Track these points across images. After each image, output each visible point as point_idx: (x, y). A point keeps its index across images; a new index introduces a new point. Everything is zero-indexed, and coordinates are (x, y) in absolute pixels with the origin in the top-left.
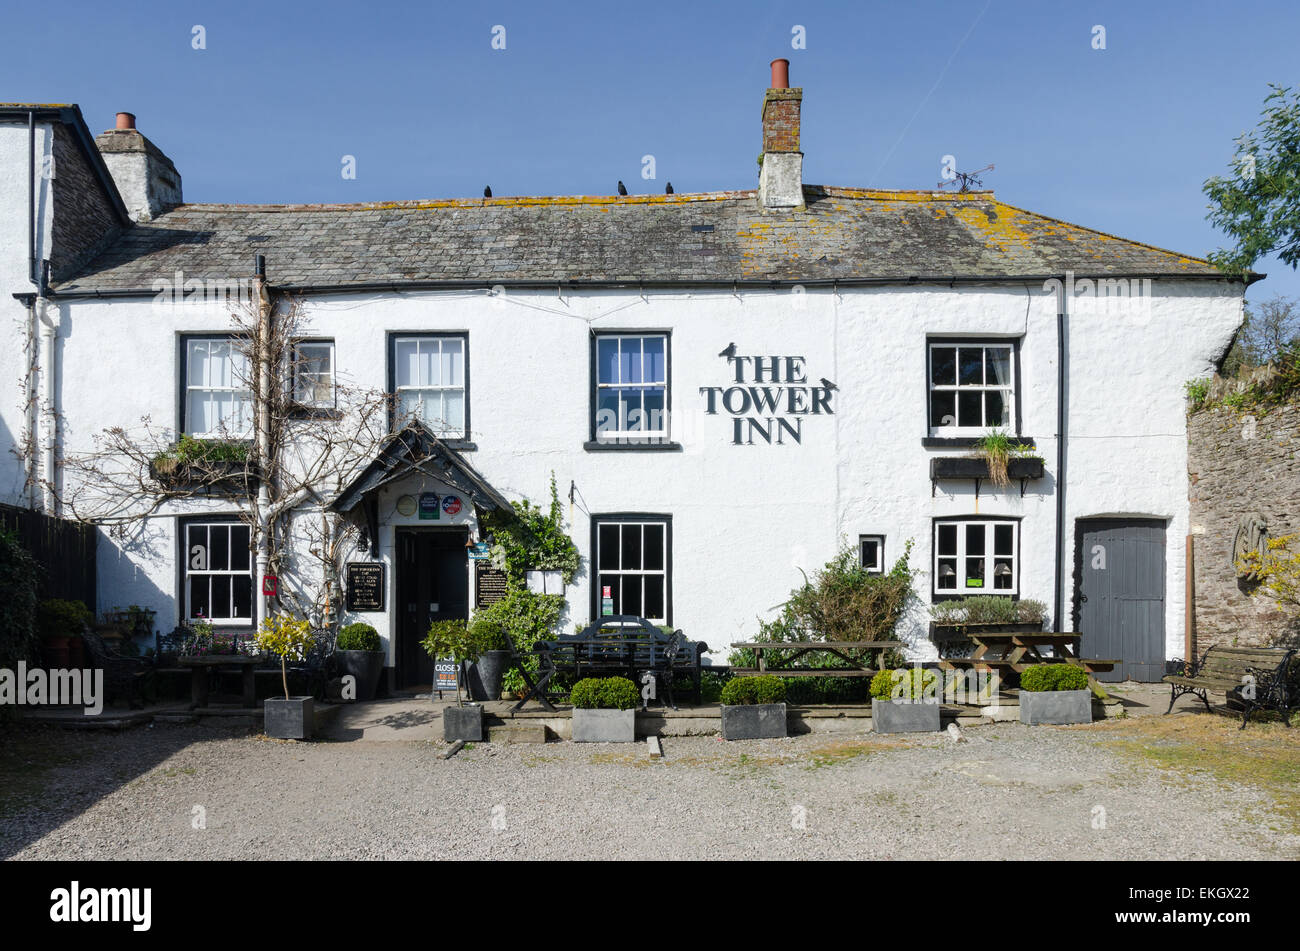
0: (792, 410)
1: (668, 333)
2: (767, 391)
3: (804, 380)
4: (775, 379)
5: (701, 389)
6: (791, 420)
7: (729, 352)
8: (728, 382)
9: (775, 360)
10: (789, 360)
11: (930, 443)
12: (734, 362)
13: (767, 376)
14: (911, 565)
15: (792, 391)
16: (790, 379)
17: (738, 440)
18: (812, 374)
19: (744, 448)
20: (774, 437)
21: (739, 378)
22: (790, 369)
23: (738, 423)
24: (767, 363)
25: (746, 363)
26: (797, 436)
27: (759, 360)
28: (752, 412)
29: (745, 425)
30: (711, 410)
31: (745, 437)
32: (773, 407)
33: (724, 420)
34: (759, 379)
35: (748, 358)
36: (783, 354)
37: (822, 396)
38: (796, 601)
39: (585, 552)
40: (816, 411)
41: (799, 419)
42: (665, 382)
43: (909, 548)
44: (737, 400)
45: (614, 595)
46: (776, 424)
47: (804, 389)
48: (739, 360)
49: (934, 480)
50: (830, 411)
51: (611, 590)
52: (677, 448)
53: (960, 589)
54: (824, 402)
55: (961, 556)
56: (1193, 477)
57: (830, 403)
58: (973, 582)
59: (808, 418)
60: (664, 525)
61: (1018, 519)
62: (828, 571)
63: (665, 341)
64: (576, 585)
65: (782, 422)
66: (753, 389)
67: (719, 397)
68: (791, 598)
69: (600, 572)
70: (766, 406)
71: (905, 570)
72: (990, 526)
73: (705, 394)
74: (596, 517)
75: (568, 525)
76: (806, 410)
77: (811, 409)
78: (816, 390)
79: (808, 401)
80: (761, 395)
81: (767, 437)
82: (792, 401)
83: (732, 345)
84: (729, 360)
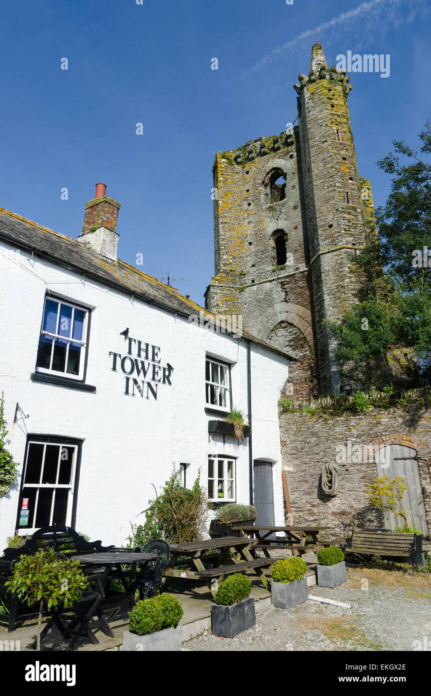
0: (154, 379)
1: (90, 310)
2: (143, 363)
3: (159, 362)
4: (147, 358)
5: (110, 353)
6: (153, 384)
7: (125, 333)
8: (124, 353)
9: (147, 345)
10: (154, 347)
11: (209, 411)
12: (127, 341)
13: (143, 354)
14: (201, 485)
15: (154, 366)
16: (153, 360)
17: (127, 393)
18: (164, 358)
19: (129, 397)
20: (145, 395)
21: (130, 353)
22: (154, 354)
23: (128, 379)
24: (143, 346)
25: (133, 343)
26: (155, 395)
27: (140, 343)
28: (135, 375)
29: (131, 382)
30: (114, 369)
31: (130, 391)
32: (145, 373)
33: (120, 376)
34: (139, 355)
35: (135, 340)
36: (151, 343)
37: (167, 373)
38: (152, 509)
39: (19, 469)
40: (164, 382)
41: (156, 385)
42: (84, 341)
43: (199, 473)
44: (128, 365)
45: (31, 507)
46: (146, 385)
47: (160, 367)
48: (130, 340)
49: (210, 432)
50: (170, 383)
51: (29, 501)
52: (91, 389)
53: (216, 499)
54: (168, 377)
55: (216, 478)
56: (283, 443)
57: (171, 378)
58: (221, 494)
59: (160, 385)
60: (76, 447)
61: (235, 458)
62: (167, 486)
63: (87, 315)
64: (8, 497)
65: (149, 385)
66: (136, 360)
67: (119, 361)
68: (149, 507)
69: (26, 485)
70: (142, 372)
71: (198, 486)
72: (226, 461)
73: (112, 356)
74: (30, 437)
75: (9, 442)
76: (160, 380)
77: (162, 380)
78: (164, 369)
79: (161, 375)
80: (140, 365)
81: (141, 392)
82: (154, 373)
83: (128, 329)
84: (125, 339)
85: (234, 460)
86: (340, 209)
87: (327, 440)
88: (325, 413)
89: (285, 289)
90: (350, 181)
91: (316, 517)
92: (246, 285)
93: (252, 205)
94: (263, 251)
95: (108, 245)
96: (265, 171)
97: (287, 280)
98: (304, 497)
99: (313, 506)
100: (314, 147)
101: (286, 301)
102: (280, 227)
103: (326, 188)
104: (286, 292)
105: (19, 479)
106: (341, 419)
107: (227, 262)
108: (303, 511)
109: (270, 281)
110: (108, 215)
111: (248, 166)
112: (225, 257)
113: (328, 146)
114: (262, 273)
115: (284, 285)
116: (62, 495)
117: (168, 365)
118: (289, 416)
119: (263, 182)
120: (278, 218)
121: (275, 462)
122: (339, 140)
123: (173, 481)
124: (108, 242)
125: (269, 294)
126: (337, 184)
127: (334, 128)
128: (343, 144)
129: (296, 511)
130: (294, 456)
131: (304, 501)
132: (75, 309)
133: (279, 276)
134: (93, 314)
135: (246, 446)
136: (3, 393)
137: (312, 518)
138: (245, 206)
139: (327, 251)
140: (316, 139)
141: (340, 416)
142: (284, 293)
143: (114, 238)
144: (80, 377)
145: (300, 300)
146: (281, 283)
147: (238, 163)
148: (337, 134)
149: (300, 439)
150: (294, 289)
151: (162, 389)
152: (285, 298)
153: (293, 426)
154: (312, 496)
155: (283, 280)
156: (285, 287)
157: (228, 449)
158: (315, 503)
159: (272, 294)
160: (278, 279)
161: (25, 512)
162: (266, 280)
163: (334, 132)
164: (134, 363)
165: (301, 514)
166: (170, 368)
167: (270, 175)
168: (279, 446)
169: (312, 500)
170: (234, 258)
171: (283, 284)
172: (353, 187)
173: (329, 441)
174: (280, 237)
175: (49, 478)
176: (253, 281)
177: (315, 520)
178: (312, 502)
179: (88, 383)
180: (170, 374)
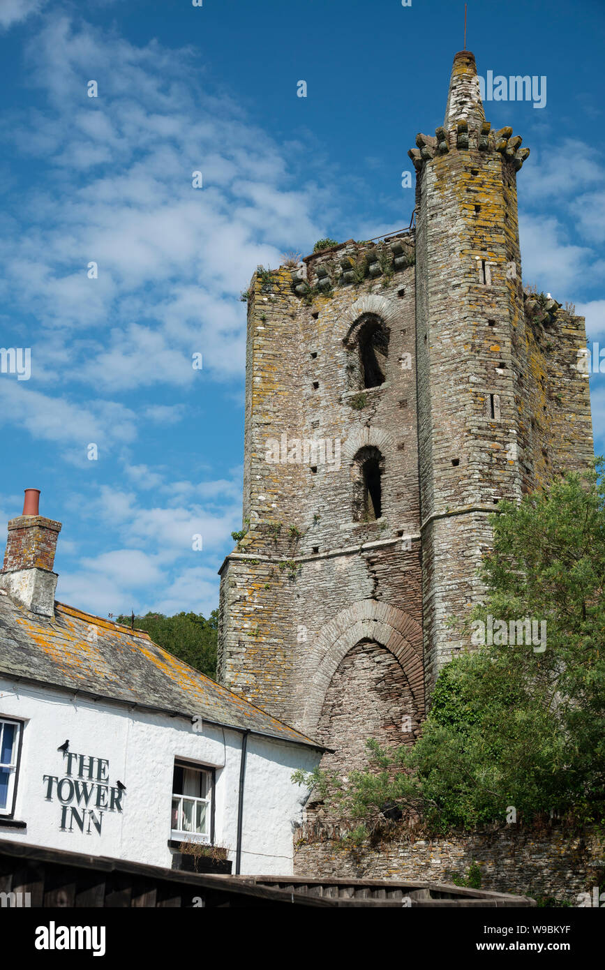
0: (98, 804)
1: (22, 723)
2: (84, 785)
3: (107, 780)
4: (90, 776)
5: (44, 777)
6: (97, 812)
7: (64, 748)
8: (62, 775)
9: (91, 759)
10: (100, 761)
11: (172, 845)
12: (67, 758)
13: (86, 773)
15: (99, 788)
16: (99, 778)
17: (63, 826)
18: (114, 775)
19: (66, 833)
20: (86, 827)
21: (69, 772)
22: (101, 771)
23: (64, 809)
24: (87, 762)
25: (73, 759)
26: (98, 826)
27: (82, 757)
28: (74, 803)
29: (69, 813)
30: (49, 796)
31: (67, 825)
32: (87, 799)
33: (56, 805)
34: (81, 774)
35: (76, 755)
36: (97, 756)
37: (116, 795)
40: (112, 807)
41: (101, 813)
42: (14, 764)
44: (66, 790)
46: (87, 815)
47: (107, 788)
48: (70, 756)
50: (120, 809)
52: (21, 826)
54: (118, 801)
57: (121, 802)
59: (107, 813)
63: (19, 729)
65: (91, 814)
66: (76, 782)
67: (55, 786)
70: (83, 798)
73: (47, 781)
76: (106, 806)
77: (109, 806)
78: (113, 789)
79: (108, 798)
80: (81, 789)
81: (81, 825)
82: (100, 797)
83: (67, 741)
84: (64, 755)
86: (475, 430)
89: (374, 572)
90: (500, 371)
92: (301, 558)
93: (322, 386)
94: (336, 489)
96: (350, 318)
97: (379, 554)
100: (435, 293)
101: (374, 598)
102: (372, 443)
103: (452, 383)
104: (376, 579)
106: (380, 856)
107: (266, 508)
109: (348, 554)
110: (42, 544)
111: (316, 302)
112: (262, 498)
113: (461, 296)
114: (333, 535)
115: (372, 564)
117: (119, 783)
118: (307, 848)
119: (345, 341)
120: (369, 423)
122: (485, 283)
124: (41, 590)
125: (342, 581)
126: (473, 379)
127: (477, 258)
128: (493, 292)
132: (5, 725)
133: (365, 546)
134: (26, 731)
138: (308, 390)
139: (445, 512)
140: (442, 277)
141: (379, 852)
142: (371, 581)
144: (7, 811)
145: (400, 598)
146: (368, 559)
147: (298, 294)
148: (481, 271)
150: (393, 573)
151: (108, 818)
152: (373, 592)
153: (314, 865)
155: (371, 554)
156: (375, 568)
159: (349, 581)
160: (363, 550)
162: (339, 551)
163: (476, 265)
164: (74, 786)
166: (121, 786)
167: (359, 327)
170: (282, 498)
171: (370, 562)
172: (505, 383)
174: (370, 460)
176: (316, 550)
179: (17, 818)
180: (120, 796)
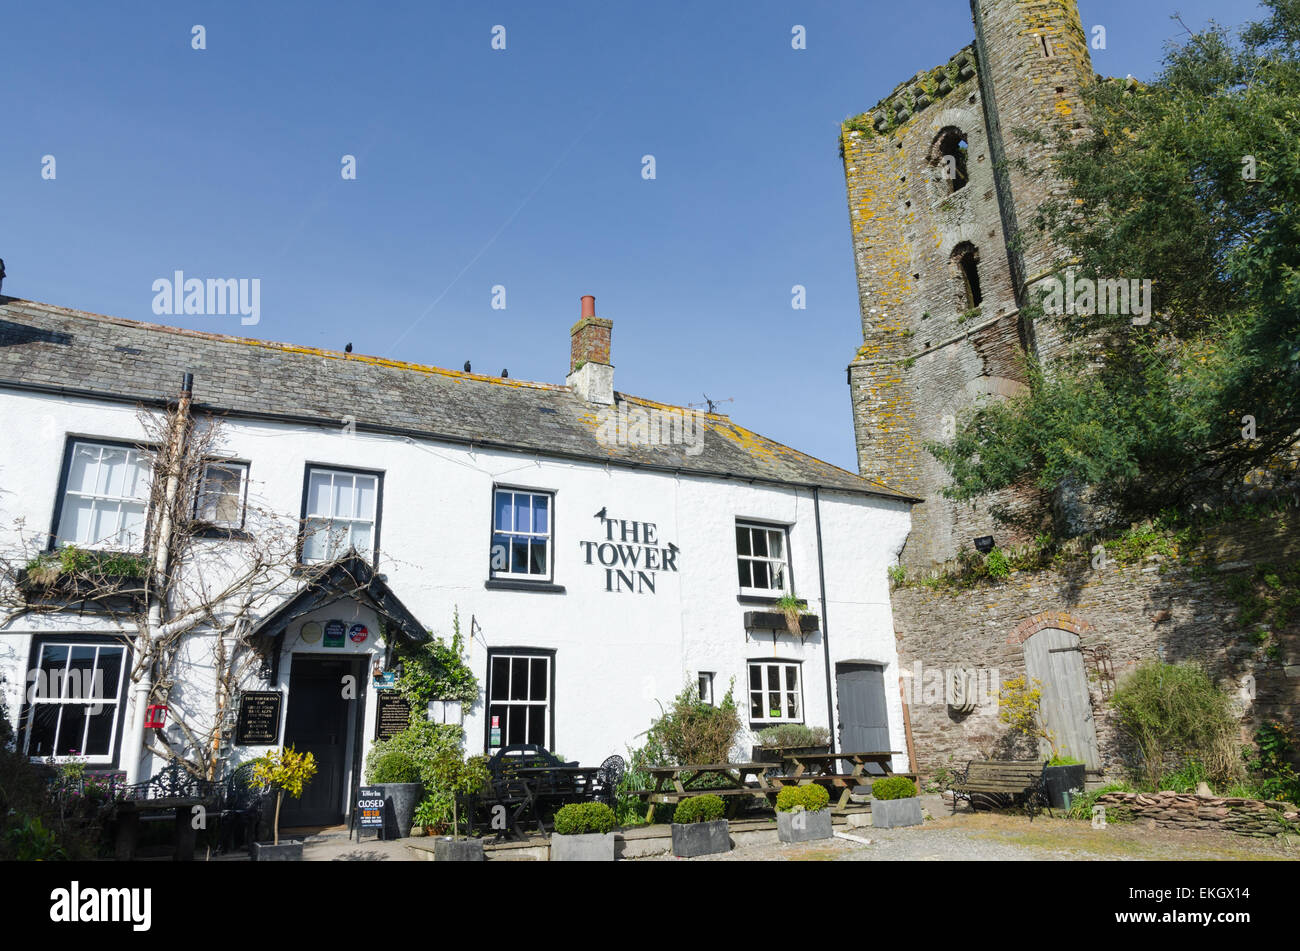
0: (648, 566)
1: (553, 494)
2: (630, 548)
3: (656, 543)
4: (636, 540)
5: (582, 543)
6: (648, 573)
7: (602, 514)
8: (602, 539)
9: (635, 524)
10: (645, 525)
11: (743, 599)
12: (605, 523)
13: (630, 536)
14: (735, 698)
15: (648, 550)
16: (646, 541)
17: (609, 588)
18: (662, 538)
19: (613, 594)
20: (636, 587)
21: (610, 537)
22: (646, 533)
23: (609, 572)
24: (629, 527)
25: (614, 524)
26: (652, 587)
27: (624, 523)
28: (619, 565)
29: (614, 575)
30: (589, 561)
31: (614, 586)
32: (634, 561)
33: (598, 570)
34: (624, 538)
35: (616, 521)
36: (641, 521)
37: (669, 556)
38: (656, 729)
39: (482, 683)
40: (665, 568)
41: (653, 574)
42: (549, 533)
43: (732, 683)
44: (608, 554)
45: (502, 725)
46: (637, 576)
47: (657, 550)
48: (609, 522)
49: (747, 629)
50: (674, 569)
51: (499, 720)
52: (560, 590)
53: (766, 719)
54: (671, 561)
55: (765, 691)
56: (899, 635)
57: (675, 562)
58: (774, 713)
59: (660, 573)
60: (549, 659)
61: (800, 662)
62: (678, 702)
63: (550, 500)
64: (473, 714)
65: (642, 575)
66: (620, 547)
67: (595, 551)
68: (652, 726)
69: (493, 702)
70: (630, 561)
71: (731, 702)
72: (782, 667)
73: (585, 546)
74: (491, 650)
75: (468, 657)
76: (658, 567)
77: (661, 566)
78: (664, 552)
79: (659, 559)
80: (626, 552)
81: (631, 586)
82: (648, 558)
83: (604, 509)
84: (602, 521)
85: (798, 665)
86: (1056, 192)
87: (957, 627)
88: (952, 586)
89: (982, 351)
90: (1075, 131)
91: (947, 746)
92: (916, 354)
93: (913, 205)
94: (939, 287)
95: (598, 385)
96: (930, 137)
97: (985, 334)
98: (931, 715)
99: (943, 729)
100: (1000, 80)
101: (986, 374)
102: (964, 239)
103: (1027, 154)
104: (985, 357)
105: (483, 696)
106: (974, 592)
107: (877, 319)
108: (930, 737)
109: (956, 341)
110: (595, 341)
111: (899, 133)
112: (873, 311)
113: (1025, 74)
114: (940, 328)
115: (980, 345)
116: (537, 713)
117: (670, 545)
118: (903, 592)
119: (929, 158)
120: (960, 222)
121: (887, 665)
122: (1047, 55)
123: (689, 695)
124: (598, 381)
125: (955, 366)
126: (1047, 144)
127: (1035, 35)
128: (1056, 61)
129: (921, 737)
130: (915, 654)
131: (931, 722)
132: (534, 497)
133: (971, 330)
134: (556, 498)
135: (820, 643)
136: (456, 606)
137: (942, 748)
138: (902, 209)
139: (1038, 275)
140: (1003, 64)
141: (973, 588)
142: (981, 360)
143: (606, 373)
144: (546, 577)
145: (1010, 368)
146: (975, 342)
147: (881, 133)
148: (1042, 46)
149: (921, 627)
150: (999, 348)
151: (662, 578)
152: (984, 369)
153: (910, 608)
154: (941, 715)
155: (977, 337)
156: (982, 348)
157: (784, 649)
158: (945, 725)
159: (961, 364)
160: (969, 335)
161: (496, 730)
162: (947, 341)
163: (1035, 42)
164: (617, 552)
165: (928, 741)
166: (673, 549)
167: (939, 143)
168: (892, 640)
169: (941, 720)
170: (891, 307)
171: (978, 344)
173: (960, 629)
174: (967, 256)
175: (519, 694)
176: (928, 345)
177: (947, 750)
178: (941, 723)
179: (557, 582)
180: (673, 557)
